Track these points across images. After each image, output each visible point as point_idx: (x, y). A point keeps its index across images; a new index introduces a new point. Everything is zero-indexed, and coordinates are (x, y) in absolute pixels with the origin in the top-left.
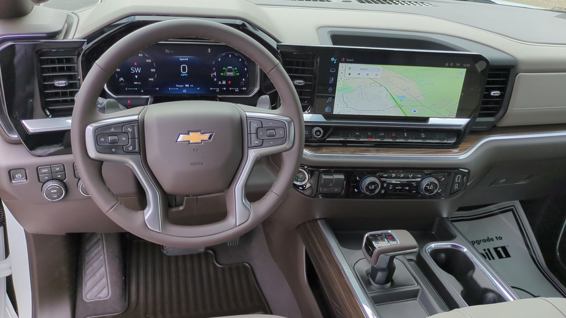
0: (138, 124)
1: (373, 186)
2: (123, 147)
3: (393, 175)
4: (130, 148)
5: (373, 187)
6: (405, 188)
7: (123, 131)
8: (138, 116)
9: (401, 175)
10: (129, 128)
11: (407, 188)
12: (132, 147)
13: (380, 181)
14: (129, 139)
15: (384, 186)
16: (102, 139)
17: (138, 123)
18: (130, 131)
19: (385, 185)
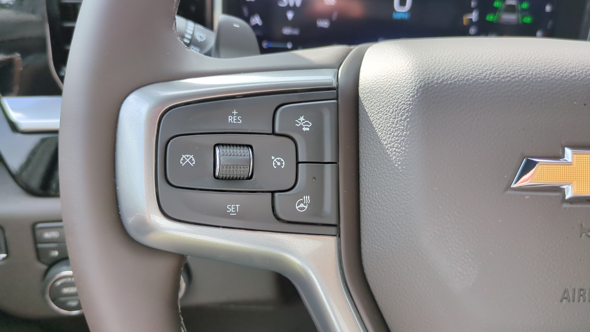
0: (338, 102)
2: (273, 198)
4: (302, 205)
7: (277, 130)
8: (336, 70)
10: (302, 119)
12: (307, 198)
14: (298, 163)
16: (188, 159)
17: (337, 99)
18: (304, 129)
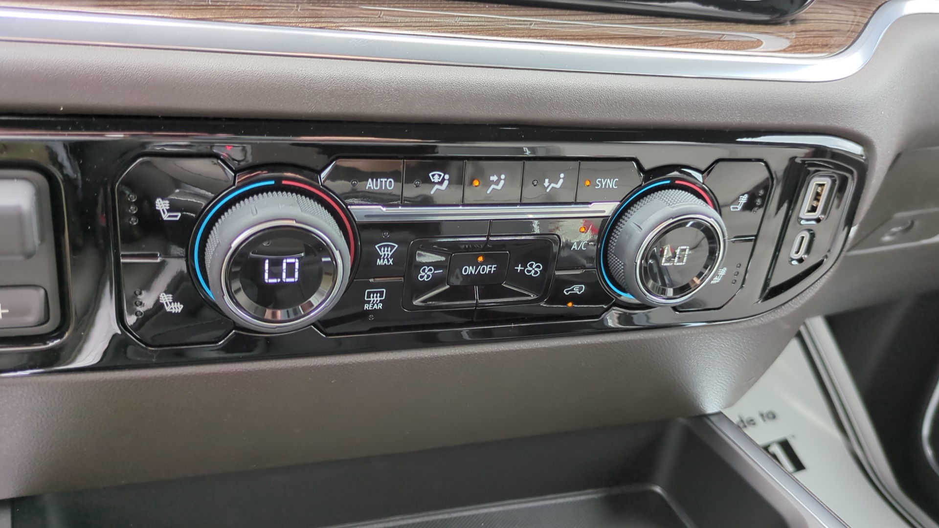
1: (291, 266)
3: (436, 179)
5: (290, 274)
6: (519, 268)
9: (494, 178)
11: (534, 269)
13: (342, 219)
15: (379, 262)
19: (386, 254)
